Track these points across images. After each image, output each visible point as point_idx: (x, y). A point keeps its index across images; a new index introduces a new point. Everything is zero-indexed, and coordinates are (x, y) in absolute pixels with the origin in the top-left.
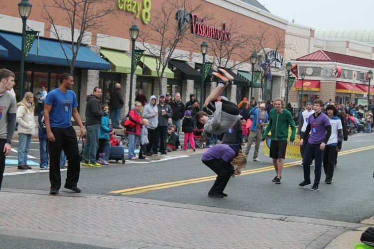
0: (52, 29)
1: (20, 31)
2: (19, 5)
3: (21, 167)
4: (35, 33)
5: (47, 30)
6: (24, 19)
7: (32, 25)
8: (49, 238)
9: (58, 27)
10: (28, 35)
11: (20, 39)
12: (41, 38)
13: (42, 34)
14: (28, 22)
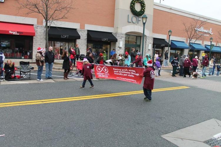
0: (218, 44)
1: (210, 45)
2: (210, 39)
3: (209, 75)
4: (213, 45)
5: (217, 44)
6: (211, 42)
7: (213, 43)
8: (215, 91)
9: (219, 44)
10: (212, 46)
11: (210, 46)
12: (215, 46)
13: (215, 45)
14: (212, 43)
